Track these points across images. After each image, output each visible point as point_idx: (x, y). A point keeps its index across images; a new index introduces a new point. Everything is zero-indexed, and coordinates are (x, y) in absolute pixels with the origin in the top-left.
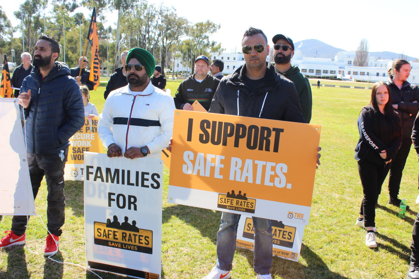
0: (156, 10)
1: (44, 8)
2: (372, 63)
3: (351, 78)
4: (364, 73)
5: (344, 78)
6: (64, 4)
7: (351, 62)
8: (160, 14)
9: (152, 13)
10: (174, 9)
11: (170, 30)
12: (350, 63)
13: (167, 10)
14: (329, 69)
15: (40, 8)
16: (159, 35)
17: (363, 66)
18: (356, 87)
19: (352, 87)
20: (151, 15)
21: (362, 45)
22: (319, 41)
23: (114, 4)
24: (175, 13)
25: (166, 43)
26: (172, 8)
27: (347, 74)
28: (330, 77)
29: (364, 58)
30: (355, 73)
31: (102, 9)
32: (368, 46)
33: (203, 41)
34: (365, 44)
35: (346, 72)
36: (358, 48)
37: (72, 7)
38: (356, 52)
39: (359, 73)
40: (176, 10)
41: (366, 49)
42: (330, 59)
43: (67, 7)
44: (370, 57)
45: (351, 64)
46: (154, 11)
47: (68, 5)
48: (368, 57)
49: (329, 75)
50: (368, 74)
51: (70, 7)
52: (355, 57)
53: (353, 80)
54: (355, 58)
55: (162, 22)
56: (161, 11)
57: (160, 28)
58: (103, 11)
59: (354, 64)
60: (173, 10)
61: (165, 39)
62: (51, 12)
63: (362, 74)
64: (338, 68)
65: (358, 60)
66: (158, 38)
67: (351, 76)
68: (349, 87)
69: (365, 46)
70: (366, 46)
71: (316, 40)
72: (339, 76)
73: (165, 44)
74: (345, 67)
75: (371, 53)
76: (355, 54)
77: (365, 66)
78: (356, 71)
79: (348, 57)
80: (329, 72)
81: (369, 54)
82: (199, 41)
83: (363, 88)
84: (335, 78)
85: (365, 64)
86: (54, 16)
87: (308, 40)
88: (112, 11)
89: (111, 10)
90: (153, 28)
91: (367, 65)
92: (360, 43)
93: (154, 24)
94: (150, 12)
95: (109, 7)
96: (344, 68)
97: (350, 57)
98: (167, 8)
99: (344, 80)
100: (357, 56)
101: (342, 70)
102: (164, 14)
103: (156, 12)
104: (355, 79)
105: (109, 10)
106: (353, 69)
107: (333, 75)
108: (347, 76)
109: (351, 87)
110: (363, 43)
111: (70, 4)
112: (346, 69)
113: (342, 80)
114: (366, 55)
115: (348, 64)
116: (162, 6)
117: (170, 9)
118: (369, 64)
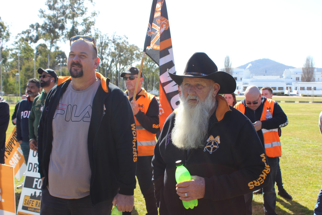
0: (109, 38)
1: (7, 41)
2: (319, 79)
3: (298, 93)
4: (311, 88)
5: (291, 93)
6: (28, 37)
7: (299, 78)
8: (114, 42)
9: (105, 42)
10: (126, 37)
11: (123, 56)
12: (297, 79)
13: (119, 38)
14: (277, 85)
15: (2, 42)
16: (113, 61)
17: (310, 82)
18: (300, 102)
19: (297, 102)
20: (105, 44)
21: (308, 62)
22: (270, 60)
23: (67, 35)
24: (127, 40)
25: (120, 69)
26: (124, 36)
27: (294, 89)
28: (278, 93)
29: (310, 73)
30: (302, 89)
31: (57, 40)
32: (313, 62)
33: (155, 65)
34: (310, 61)
35: (293, 88)
36: (304, 65)
37: (35, 39)
38: (303, 68)
39: (306, 88)
40: (127, 38)
41: (311, 66)
42: (279, 77)
43: (31, 38)
44: (316, 73)
45: (299, 80)
46: (107, 40)
47: (32, 37)
48: (314, 73)
49: (277, 91)
50: (315, 89)
51: (34, 38)
52: (302, 73)
53: (300, 95)
54: (302, 75)
55: (115, 49)
56: (114, 39)
57: (113, 55)
58: (57, 42)
59: (302, 80)
60: (125, 39)
61: (118, 64)
62: (13, 44)
63: (309, 89)
64: (285, 85)
65: (305, 76)
66: (111, 64)
67: (297, 92)
68: (294, 102)
69: (310, 63)
70: (312, 63)
71: (268, 59)
72: (286, 92)
73: (118, 70)
74: (292, 83)
75: (317, 69)
76: (301, 71)
77: (312, 81)
78: (302, 86)
79: (296, 73)
80: (277, 88)
81: (315, 70)
82: (151, 66)
83: (308, 102)
84: (282, 94)
85: (312, 80)
86: (15, 47)
87: (260, 59)
88: (66, 42)
89: (64, 41)
90: (106, 55)
91: (314, 80)
92: (306, 60)
93: (107, 51)
94: (104, 41)
95: (63, 38)
96: (291, 85)
97: (298, 73)
98: (119, 37)
99: (292, 95)
100: (304, 72)
101: (289, 86)
102: (116, 42)
103: (109, 41)
104: (302, 94)
105: (62, 40)
106: (299, 85)
107: (280, 91)
108: (294, 92)
109: (295, 102)
110: (309, 60)
111: (33, 36)
112: (293, 85)
113: (289, 96)
114: (313, 71)
115: (296, 80)
116: (114, 35)
117: (122, 37)
118: (316, 79)
